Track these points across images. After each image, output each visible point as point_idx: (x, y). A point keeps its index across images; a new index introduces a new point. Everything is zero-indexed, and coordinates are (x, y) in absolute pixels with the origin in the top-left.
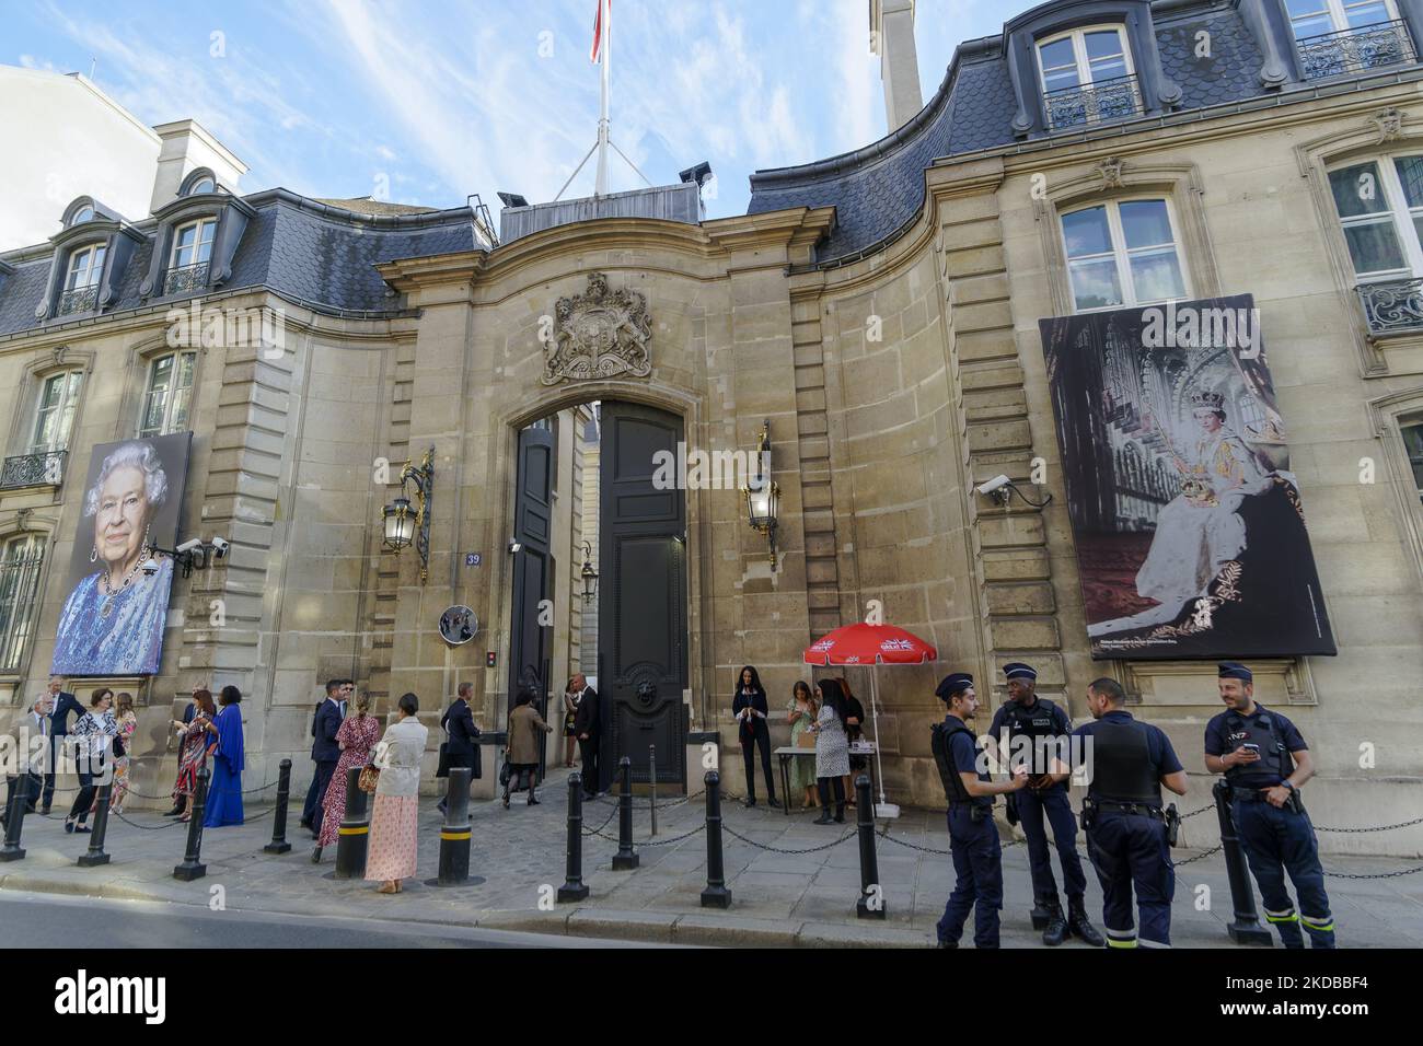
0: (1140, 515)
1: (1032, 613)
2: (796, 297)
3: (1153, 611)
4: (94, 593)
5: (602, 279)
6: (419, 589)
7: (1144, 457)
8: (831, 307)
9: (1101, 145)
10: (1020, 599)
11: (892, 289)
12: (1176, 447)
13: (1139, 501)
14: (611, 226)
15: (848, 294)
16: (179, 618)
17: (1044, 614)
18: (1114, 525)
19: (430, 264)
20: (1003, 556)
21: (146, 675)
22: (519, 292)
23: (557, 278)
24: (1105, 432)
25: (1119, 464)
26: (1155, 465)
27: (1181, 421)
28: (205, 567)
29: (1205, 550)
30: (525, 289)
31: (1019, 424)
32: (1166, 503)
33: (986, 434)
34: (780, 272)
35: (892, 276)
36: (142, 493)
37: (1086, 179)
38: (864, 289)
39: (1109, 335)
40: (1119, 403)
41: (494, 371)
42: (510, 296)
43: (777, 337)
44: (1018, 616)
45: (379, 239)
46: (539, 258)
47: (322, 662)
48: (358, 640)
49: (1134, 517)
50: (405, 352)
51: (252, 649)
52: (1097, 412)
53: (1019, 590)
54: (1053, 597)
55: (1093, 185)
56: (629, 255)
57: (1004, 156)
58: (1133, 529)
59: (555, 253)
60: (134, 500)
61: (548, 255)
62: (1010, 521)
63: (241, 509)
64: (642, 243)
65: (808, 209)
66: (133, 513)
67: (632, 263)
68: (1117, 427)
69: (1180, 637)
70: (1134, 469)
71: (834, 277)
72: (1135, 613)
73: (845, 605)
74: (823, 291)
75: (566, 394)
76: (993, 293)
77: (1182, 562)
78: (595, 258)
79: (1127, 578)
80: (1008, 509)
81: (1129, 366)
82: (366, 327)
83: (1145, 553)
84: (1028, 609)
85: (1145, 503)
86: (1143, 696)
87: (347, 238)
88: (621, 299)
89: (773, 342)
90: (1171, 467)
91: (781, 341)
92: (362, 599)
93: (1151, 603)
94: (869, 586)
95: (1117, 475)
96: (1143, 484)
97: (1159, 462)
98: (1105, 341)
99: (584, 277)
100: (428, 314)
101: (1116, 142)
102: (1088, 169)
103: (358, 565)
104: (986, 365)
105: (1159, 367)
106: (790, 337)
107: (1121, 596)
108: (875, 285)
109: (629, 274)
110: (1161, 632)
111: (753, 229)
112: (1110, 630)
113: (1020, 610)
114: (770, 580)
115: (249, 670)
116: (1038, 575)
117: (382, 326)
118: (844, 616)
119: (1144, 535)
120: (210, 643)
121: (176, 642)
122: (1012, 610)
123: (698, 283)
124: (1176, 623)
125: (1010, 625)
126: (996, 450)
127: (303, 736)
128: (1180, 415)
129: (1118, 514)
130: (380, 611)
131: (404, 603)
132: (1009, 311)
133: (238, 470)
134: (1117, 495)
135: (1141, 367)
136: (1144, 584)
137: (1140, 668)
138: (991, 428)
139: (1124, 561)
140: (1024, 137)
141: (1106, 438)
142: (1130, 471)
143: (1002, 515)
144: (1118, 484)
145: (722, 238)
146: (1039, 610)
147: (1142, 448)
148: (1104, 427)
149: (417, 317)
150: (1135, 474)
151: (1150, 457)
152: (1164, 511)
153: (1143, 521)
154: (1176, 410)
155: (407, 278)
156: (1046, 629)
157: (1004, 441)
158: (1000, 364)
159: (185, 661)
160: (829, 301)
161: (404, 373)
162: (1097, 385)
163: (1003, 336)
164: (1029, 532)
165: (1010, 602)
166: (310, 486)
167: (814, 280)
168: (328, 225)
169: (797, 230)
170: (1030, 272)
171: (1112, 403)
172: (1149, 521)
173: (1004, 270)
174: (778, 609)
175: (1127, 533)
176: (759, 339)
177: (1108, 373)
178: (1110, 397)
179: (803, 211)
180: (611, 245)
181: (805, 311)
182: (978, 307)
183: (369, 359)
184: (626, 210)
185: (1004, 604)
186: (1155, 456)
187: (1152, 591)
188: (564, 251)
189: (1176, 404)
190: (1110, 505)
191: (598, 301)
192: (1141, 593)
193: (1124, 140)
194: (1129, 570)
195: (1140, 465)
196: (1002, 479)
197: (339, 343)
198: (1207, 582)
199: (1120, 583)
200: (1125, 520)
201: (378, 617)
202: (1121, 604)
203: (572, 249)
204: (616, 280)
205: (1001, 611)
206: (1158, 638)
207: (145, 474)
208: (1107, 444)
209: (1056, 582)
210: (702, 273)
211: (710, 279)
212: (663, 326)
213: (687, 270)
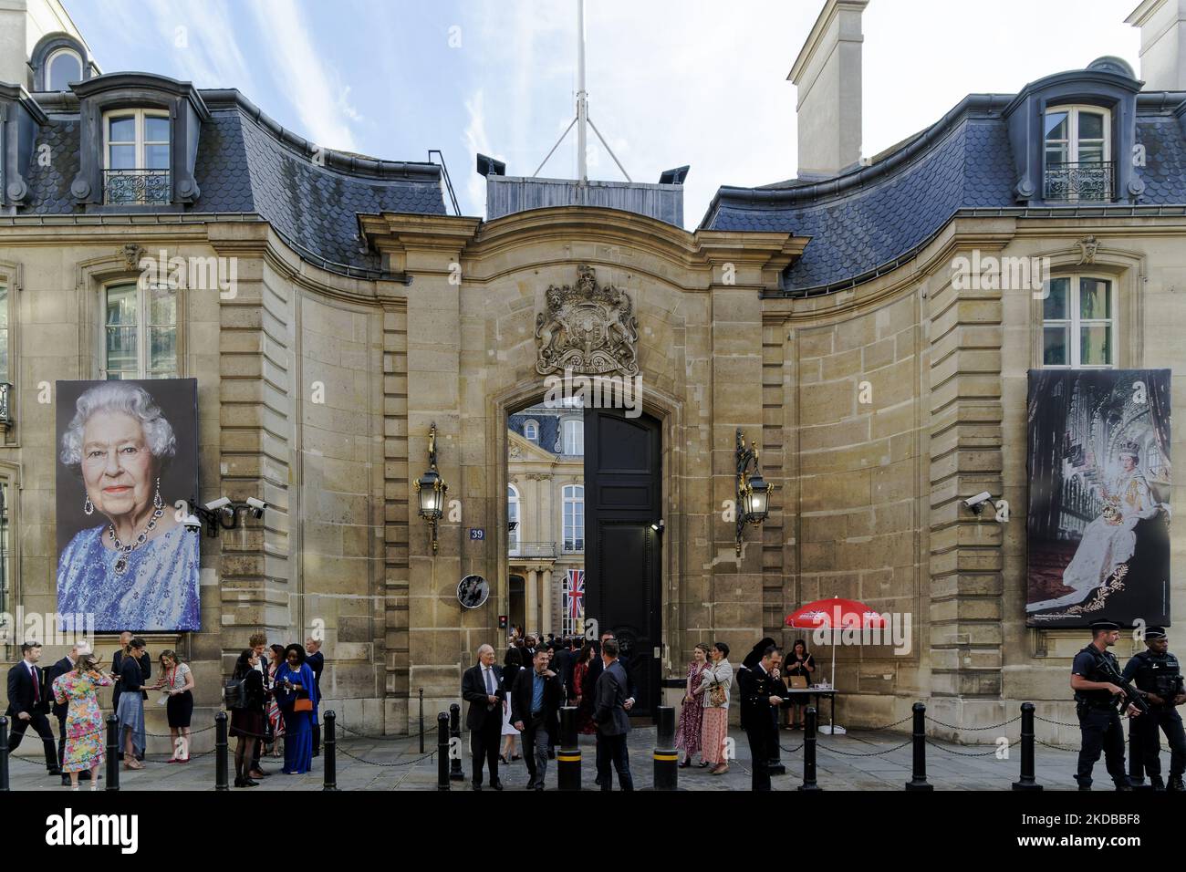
0: (1074, 529)
1: (986, 595)
2: (769, 320)
3: (1070, 595)
6: (432, 560)
7: (1083, 486)
8: (792, 334)
9: (1088, 223)
10: (980, 584)
11: (855, 325)
12: (1104, 481)
13: (1074, 518)
15: (810, 324)
17: (993, 595)
18: (1056, 536)
20: (971, 553)
22: (509, 272)
23: (546, 264)
24: (1061, 465)
25: (1066, 489)
26: (1088, 493)
27: (1110, 462)
28: (236, 528)
29: (1109, 555)
30: (515, 270)
31: (994, 453)
32: (1091, 520)
33: (971, 459)
34: (754, 294)
35: (855, 314)
37: (1069, 252)
38: (825, 321)
39: (1076, 389)
40: (1073, 444)
41: (486, 353)
43: (751, 355)
44: (977, 597)
47: (341, 622)
48: (370, 602)
49: (1069, 530)
50: (393, 320)
51: (284, 609)
52: (1058, 449)
53: (980, 579)
54: (1000, 583)
55: (1073, 259)
56: (615, 252)
57: (1018, 218)
58: (1068, 538)
59: (547, 236)
61: (539, 237)
62: (980, 527)
63: (267, 470)
64: (628, 241)
65: (791, 236)
67: (619, 261)
68: (1069, 462)
69: (1084, 614)
70: (1075, 494)
71: (800, 306)
72: (1059, 597)
73: (786, 585)
74: (788, 318)
76: (990, 341)
77: (1094, 563)
78: (582, 249)
79: (1057, 573)
80: (980, 518)
81: (1085, 416)
82: (349, 283)
83: (1072, 556)
84: (984, 592)
85: (1078, 520)
86: (1049, 652)
89: (747, 359)
90: (1098, 495)
91: (753, 359)
92: (370, 565)
93: (1070, 590)
94: (807, 571)
95: (1064, 498)
96: (1079, 506)
97: (1092, 491)
98: (1072, 393)
99: (574, 268)
100: (417, 282)
101: (1099, 222)
102: (1070, 243)
103: (365, 534)
104: (976, 403)
105: (1104, 418)
106: (761, 356)
107: (1053, 584)
108: (836, 319)
109: (616, 272)
110: (1073, 610)
112: (1042, 607)
113: (979, 592)
115: (284, 628)
116: (994, 568)
117: (366, 286)
118: (784, 594)
120: (254, 602)
122: (973, 592)
123: (678, 292)
124: (1082, 604)
125: (971, 603)
126: (977, 472)
128: (1111, 457)
129: (1060, 527)
130: (390, 578)
131: (416, 571)
132: (1000, 358)
133: (258, 428)
134: (1061, 513)
135: (1092, 417)
136: (1068, 577)
137: (1050, 634)
138: (975, 454)
139: (1058, 561)
140: (1024, 203)
141: (1061, 469)
142: (1073, 496)
143: (974, 522)
144: (1063, 504)
145: (710, 250)
146: (992, 592)
147: (1083, 479)
148: (1061, 461)
149: (404, 283)
150: (1075, 498)
151: (1086, 486)
152: (1089, 526)
153: (1074, 533)
154: (1109, 452)
156: (994, 606)
157: (983, 466)
158: (983, 402)
159: (228, 618)
160: (790, 329)
161: (395, 342)
162: (1061, 427)
163: (992, 380)
164: (992, 536)
165: (973, 586)
166: (314, 452)
167: (782, 306)
169: (776, 254)
170: (1018, 328)
171: (1069, 443)
172: (1078, 533)
173: (999, 323)
175: (1063, 540)
176: (735, 355)
177: (1070, 420)
178: (1068, 438)
179: (786, 237)
180: (599, 238)
181: (771, 334)
182: (977, 352)
183: (352, 321)
185: (969, 587)
186: (1089, 487)
187: (1073, 582)
188: (555, 236)
189: (1110, 448)
190: (1056, 520)
192: (1065, 583)
193: (1105, 222)
194: (1060, 567)
195: (1080, 490)
196: (986, 495)
197: (323, 298)
198: (1106, 576)
199: (1053, 576)
200: (1064, 531)
201: (389, 583)
202: (1052, 590)
203: (561, 235)
204: (605, 276)
205: (966, 593)
206: (1071, 614)
208: (1061, 475)
209: (1004, 573)
210: (683, 284)
211: (692, 290)
212: (647, 330)
213: (670, 277)
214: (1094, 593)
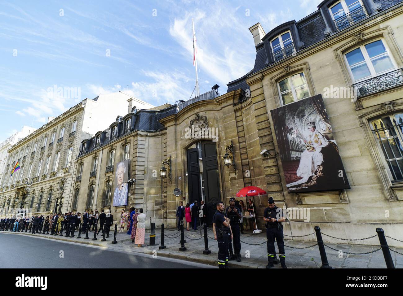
0: (296, 156)
1: (276, 182)
2: (236, 111)
3: (302, 180)
4: (118, 190)
5: (198, 115)
6: (171, 185)
7: (296, 141)
8: (244, 112)
9: (283, 64)
10: (272, 179)
12: (304, 137)
13: (296, 152)
14: (198, 103)
15: (247, 108)
16: (130, 195)
17: (278, 182)
18: (290, 159)
19: (167, 119)
20: (268, 169)
21: (125, 206)
22: (184, 121)
23: (190, 116)
24: (287, 136)
25: (291, 144)
26: (299, 142)
27: (305, 130)
28: (133, 184)
29: (313, 163)
30: (185, 120)
31: (270, 136)
32: (302, 152)
33: (263, 140)
34: (232, 106)
36: (123, 171)
37: (281, 73)
38: (250, 106)
39: (286, 111)
40: (289, 128)
41: (181, 138)
42: (182, 122)
43: (232, 121)
44: (273, 183)
45: (161, 114)
46: (186, 113)
47: (156, 201)
48: (162, 196)
49: (295, 156)
50: (165, 137)
51: (142, 199)
52: (285, 131)
53: (272, 177)
54: (280, 177)
55: (283, 74)
56: (203, 109)
57: (262, 72)
58: (295, 159)
59: (189, 111)
60: (122, 173)
61: (188, 112)
62: (269, 160)
63: (137, 173)
64: (205, 105)
65: (235, 91)
66: (122, 175)
67: (204, 110)
68: (289, 134)
69: (308, 186)
70: (294, 144)
71: (243, 105)
72: (297, 181)
73: (252, 182)
74: (241, 108)
75: (193, 141)
76: (262, 105)
77: (307, 167)
78: (197, 111)
79: (294, 172)
80: (269, 157)
81: (291, 119)
82: (158, 133)
83: (298, 165)
84: (274, 182)
85: (298, 153)
86: (303, 202)
87: (154, 116)
88: (202, 118)
89: (232, 122)
90: (303, 143)
91: (233, 122)
92: (162, 188)
93: (301, 178)
94: (256, 177)
95: (290, 146)
96: (296, 148)
97: (300, 142)
98: (285, 113)
99: (195, 115)
100: (168, 128)
101: (287, 62)
102: (282, 70)
103: (160, 181)
104: (262, 123)
105: (299, 117)
106: (235, 120)
107: (293, 176)
109: (203, 112)
110: (304, 185)
111: (225, 98)
112: (291, 185)
113: (273, 182)
114: (235, 177)
115: (142, 204)
116: (276, 173)
117: (161, 132)
118: (252, 184)
119: (298, 161)
120: (134, 199)
121: (129, 199)
122: (271, 182)
123: (217, 112)
124: (307, 183)
125: (271, 186)
126: (265, 143)
127: (153, 216)
128: (305, 129)
129: (291, 156)
130: (165, 190)
131: (168, 188)
132: (266, 109)
133: (136, 165)
134: (291, 151)
135: (294, 118)
136: (299, 173)
137: (301, 195)
138: (264, 138)
139: (293, 168)
140: (268, 66)
141: (287, 137)
142: (293, 145)
143: (267, 159)
144: (291, 148)
145: (220, 100)
146: (277, 181)
147: (296, 139)
148: (286, 135)
149: (166, 130)
150: (294, 146)
151: (298, 140)
152: (302, 154)
153: (297, 157)
154: (303, 128)
155: (164, 122)
156: (279, 186)
157: (267, 141)
158: (265, 122)
159: (131, 203)
160: (243, 110)
161: (165, 141)
162: (284, 124)
163: (265, 115)
164: (273, 162)
165: (270, 180)
166: (151, 166)
167: (239, 106)
168: (151, 114)
169: (234, 95)
170: (270, 99)
171: (288, 128)
172: (299, 157)
173: (265, 99)
174: (237, 184)
175: (294, 161)
176: (229, 122)
177: (287, 121)
178: (287, 127)
179: (234, 91)
180: (199, 107)
181: (238, 114)
182: (259, 109)
183: (159, 139)
184: (201, 99)
185: (269, 180)
186: (299, 140)
187: (301, 175)
188: (191, 110)
189: (303, 126)
190: (289, 154)
191: (198, 120)
192: (298, 175)
193: (289, 61)
194: (295, 170)
195: (296, 142)
196: (265, 150)
197: (153, 137)
198: (314, 171)
199: (293, 173)
200: (293, 157)
201: (164, 191)
202: (294, 179)
203: (192, 110)
204: (201, 114)
205: (269, 182)
206: (303, 187)
207: (123, 168)
208: (287, 139)
209: (281, 174)
210: (217, 109)
211: (219, 110)
212: (210, 123)
213: (214, 109)
214: (310, 178)
